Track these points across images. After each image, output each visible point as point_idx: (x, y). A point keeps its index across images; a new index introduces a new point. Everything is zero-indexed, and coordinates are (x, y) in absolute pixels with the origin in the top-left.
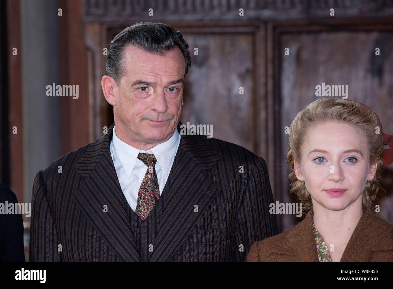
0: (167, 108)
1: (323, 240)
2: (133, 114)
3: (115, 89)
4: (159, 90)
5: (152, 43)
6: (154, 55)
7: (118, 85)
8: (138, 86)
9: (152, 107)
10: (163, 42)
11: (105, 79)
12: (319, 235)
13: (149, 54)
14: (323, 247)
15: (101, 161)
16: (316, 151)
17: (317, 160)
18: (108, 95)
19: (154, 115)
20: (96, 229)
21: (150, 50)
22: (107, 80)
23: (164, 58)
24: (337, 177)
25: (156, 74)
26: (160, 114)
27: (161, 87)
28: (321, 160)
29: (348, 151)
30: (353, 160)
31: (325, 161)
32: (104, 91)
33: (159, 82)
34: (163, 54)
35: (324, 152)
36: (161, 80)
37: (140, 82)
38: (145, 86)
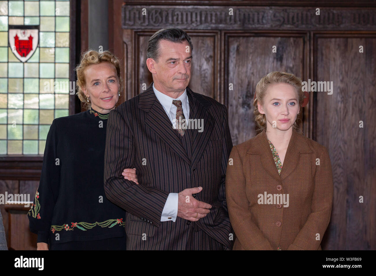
0: (187, 71)
1: (273, 147)
2: (168, 77)
3: (155, 65)
4: (181, 62)
5: (175, 37)
6: (176, 43)
7: (157, 62)
8: (170, 61)
9: (179, 72)
10: (181, 36)
11: (148, 60)
12: (271, 144)
13: (174, 43)
14: (274, 150)
15: (155, 104)
16: (274, 99)
17: (274, 104)
18: (151, 69)
19: (180, 76)
20: (157, 134)
21: (174, 41)
22: (150, 61)
23: (182, 45)
24: (286, 113)
25: (179, 54)
26: (183, 75)
27: (182, 61)
28: (276, 104)
29: (291, 100)
30: (293, 104)
31: (279, 104)
32: (148, 67)
33: (181, 58)
34: (181, 43)
35: (279, 100)
36: (182, 57)
37: (171, 59)
38: (174, 61)
